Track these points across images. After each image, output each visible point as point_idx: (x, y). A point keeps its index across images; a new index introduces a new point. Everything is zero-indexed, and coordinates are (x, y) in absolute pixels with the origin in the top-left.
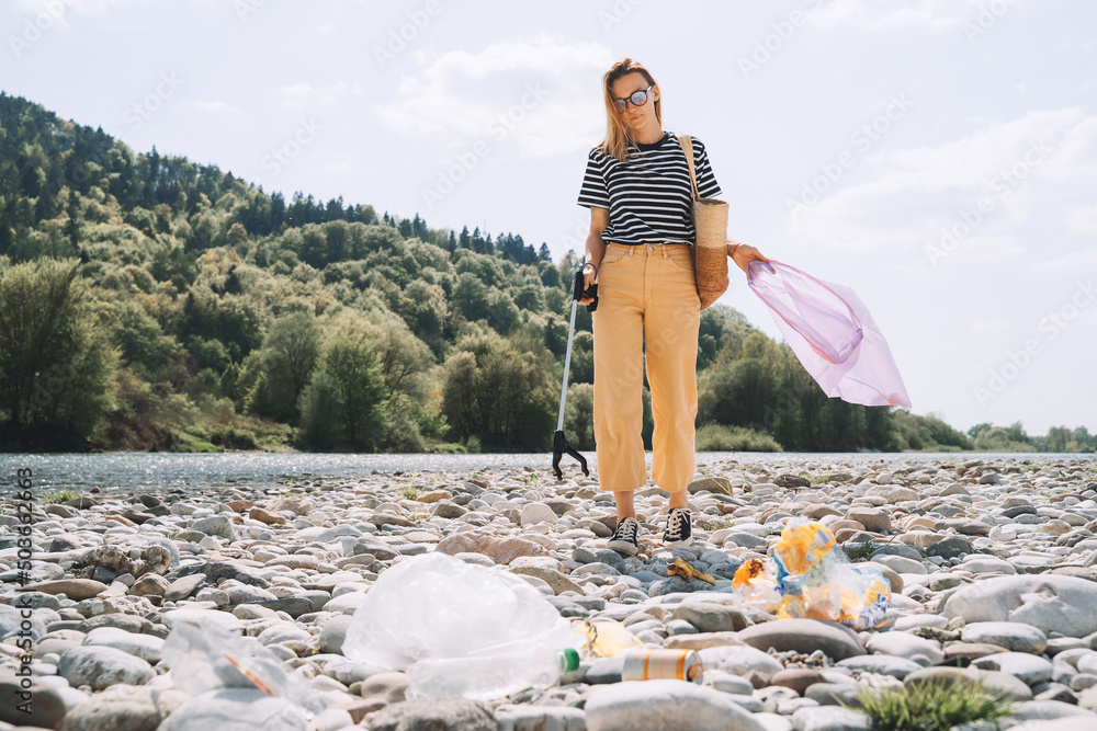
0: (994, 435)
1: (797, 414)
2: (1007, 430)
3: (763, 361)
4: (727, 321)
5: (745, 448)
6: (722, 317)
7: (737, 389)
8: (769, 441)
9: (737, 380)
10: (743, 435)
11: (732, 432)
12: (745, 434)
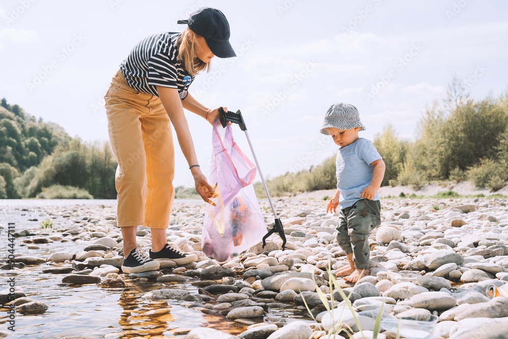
0: (185, 192)
1: (98, 180)
2: (191, 189)
3: (81, 152)
4: (54, 131)
5: (75, 197)
6: (52, 129)
7: (67, 167)
8: (86, 193)
9: (67, 163)
10: (73, 191)
11: (67, 189)
12: (74, 190)
